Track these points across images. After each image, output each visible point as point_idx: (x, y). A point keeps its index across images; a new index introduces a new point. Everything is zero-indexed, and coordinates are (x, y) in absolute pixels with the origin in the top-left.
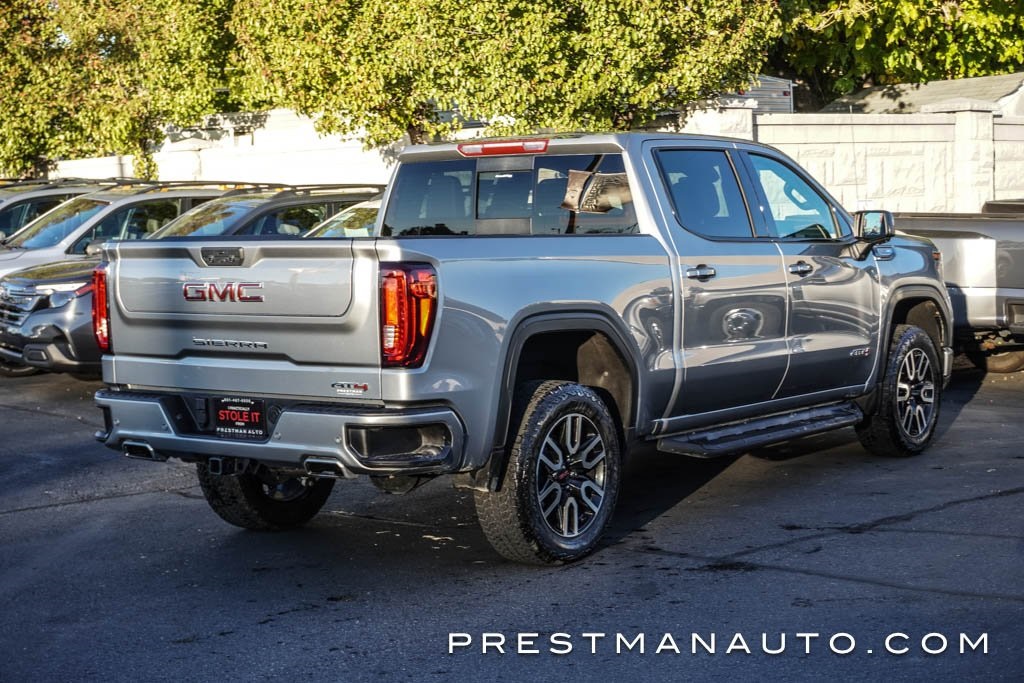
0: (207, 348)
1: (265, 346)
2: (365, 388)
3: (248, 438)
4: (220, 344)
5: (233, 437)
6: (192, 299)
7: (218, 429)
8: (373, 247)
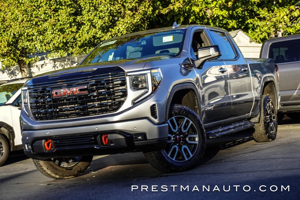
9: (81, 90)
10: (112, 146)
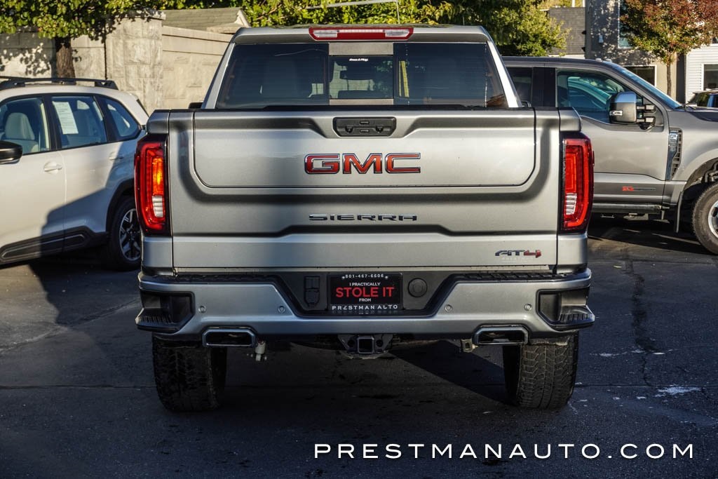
0: (329, 222)
1: (415, 218)
2: (538, 255)
3: (376, 314)
4: (351, 218)
5: (355, 314)
6: (319, 171)
7: (334, 307)
8: (557, 117)
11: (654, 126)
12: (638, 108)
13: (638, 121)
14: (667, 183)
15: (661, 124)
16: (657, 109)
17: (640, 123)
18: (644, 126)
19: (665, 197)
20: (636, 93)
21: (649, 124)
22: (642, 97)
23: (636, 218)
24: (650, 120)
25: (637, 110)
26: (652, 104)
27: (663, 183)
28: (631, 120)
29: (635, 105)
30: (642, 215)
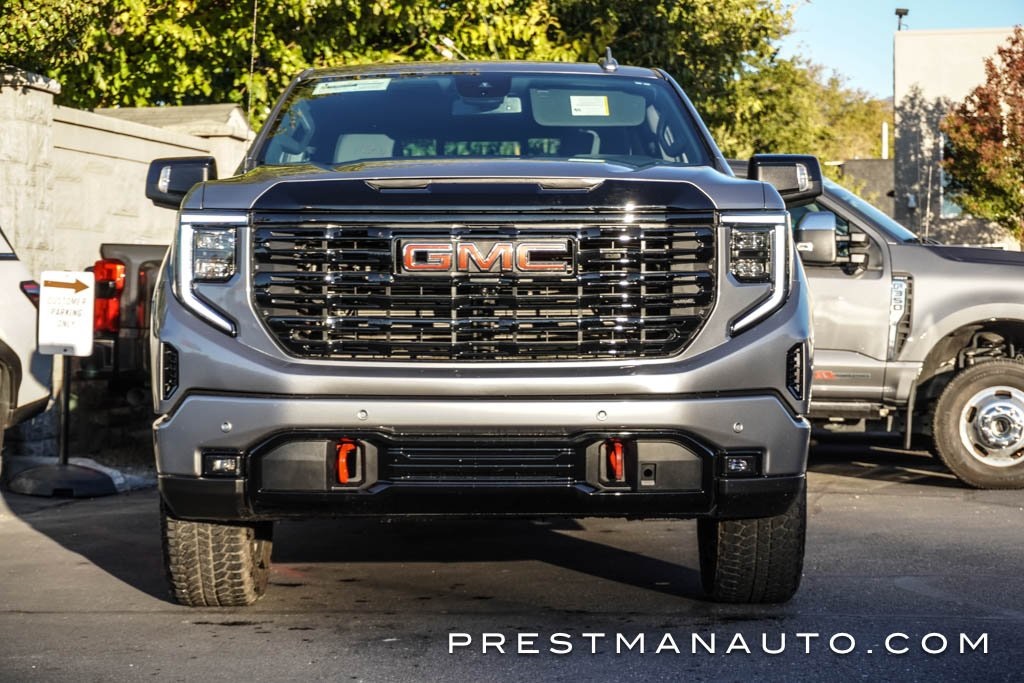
9: (535, 256)
10: (645, 486)
11: (866, 269)
12: (839, 238)
13: (839, 260)
14: (891, 365)
15: (878, 266)
16: (871, 240)
17: (842, 265)
18: (849, 269)
19: (887, 389)
20: (837, 215)
21: (857, 265)
22: (848, 222)
23: (845, 429)
24: (858, 259)
25: (837, 242)
26: (864, 232)
27: (883, 365)
28: (827, 259)
29: (833, 234)
30: (855, 422)
